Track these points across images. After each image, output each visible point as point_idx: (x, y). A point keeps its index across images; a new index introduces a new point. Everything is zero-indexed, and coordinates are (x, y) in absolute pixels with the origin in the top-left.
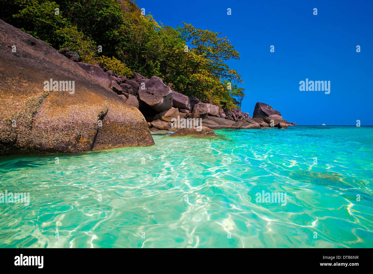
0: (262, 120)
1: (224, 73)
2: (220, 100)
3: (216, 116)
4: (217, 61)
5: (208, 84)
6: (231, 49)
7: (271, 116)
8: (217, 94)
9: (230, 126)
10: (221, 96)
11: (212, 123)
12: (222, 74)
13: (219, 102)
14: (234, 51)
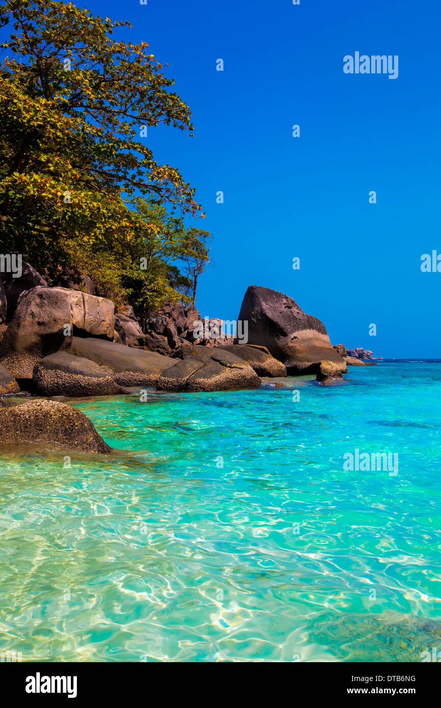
0: (263, 350)
1: (134, 177)
2: (119, 273)
3: (104, 337)
4: (110, 125)
5: (72, 212)
6: (161, 88)
7: (295, 334)
8: (111, 248)
9: (153, 377)
10: (123, 255)
11: (86, 370)
12: (129, 177)
13: (116, 280)
14: (172, 99)
